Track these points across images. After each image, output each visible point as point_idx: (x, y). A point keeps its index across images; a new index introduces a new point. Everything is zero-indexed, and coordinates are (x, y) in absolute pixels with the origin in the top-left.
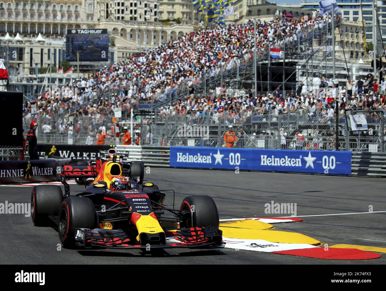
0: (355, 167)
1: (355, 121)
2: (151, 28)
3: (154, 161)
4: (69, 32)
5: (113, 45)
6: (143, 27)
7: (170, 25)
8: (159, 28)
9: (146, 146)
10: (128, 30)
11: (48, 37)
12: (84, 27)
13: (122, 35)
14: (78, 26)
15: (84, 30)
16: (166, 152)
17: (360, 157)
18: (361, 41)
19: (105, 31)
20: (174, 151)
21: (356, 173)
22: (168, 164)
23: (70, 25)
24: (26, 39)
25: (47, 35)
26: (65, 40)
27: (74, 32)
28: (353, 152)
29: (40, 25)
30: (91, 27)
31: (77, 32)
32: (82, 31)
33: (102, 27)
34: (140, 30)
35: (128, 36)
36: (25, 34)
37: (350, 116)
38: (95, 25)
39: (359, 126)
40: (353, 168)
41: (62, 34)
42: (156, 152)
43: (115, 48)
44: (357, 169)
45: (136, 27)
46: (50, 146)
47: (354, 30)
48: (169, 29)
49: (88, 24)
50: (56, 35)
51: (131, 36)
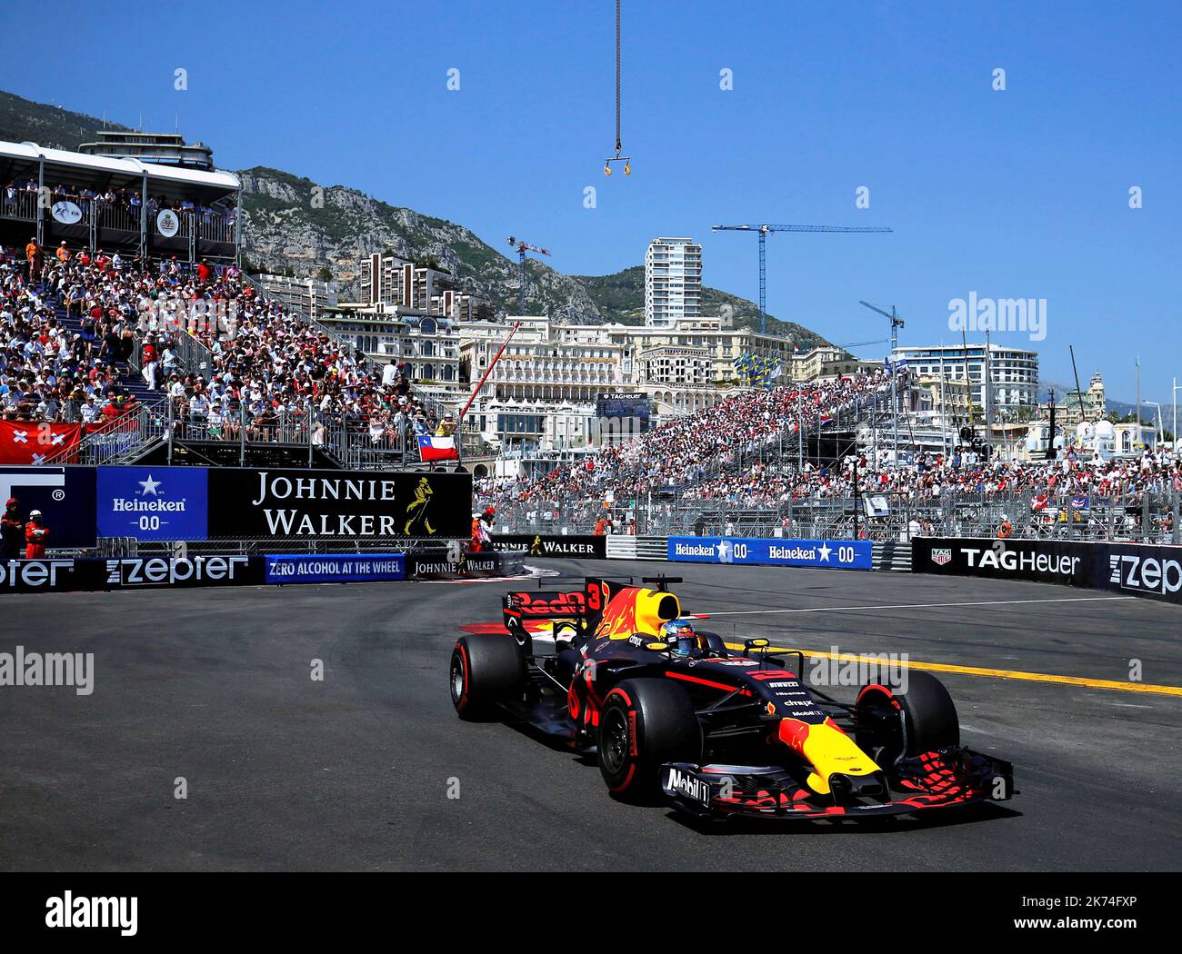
0: (878, 560)
1: (873, 505)
2: (702, 391)
3: (649, 553)
4: (601, 396)
5: (656, 412)
6: (692, 390)
7: (727, 387)
8: (711, 391)
9: (641, 536)
10: (674, 394)
11: (575, 403)
12: (620, 391)
13: (666, 400)
14: (612, 389)
15: (619, 394)
16: (663, 544)
17: (882, 547)
18: (966, 404)
19: (644, 396)
20: (673, 542)
21: (878, 568)
22: (666, 557)
23: (603, 389)
24: (548, 405)
25: (575, 400)
26: (595, 406)
27: (606, 396)
28: (875, 542)
29: (566, 387)
30: (629, 391)
31: (610, 397)
32: (617, 396)
33: (642, 390)
34: (688, 394)
35: (674, 401)
36: (547, 399)
37: (867, 499)
38: (633, 388)
39: (877, 511)
40: (873, 561)
41: (592, 400)
42: (654, 543)
43: (658, 417)
44: (879, 562)
45: (683, 390)
46: (534, 537)
47: (956, 390)
48: (724, 393)
49: (625, 387)
50: (585, 400)
51: (678, 402)
